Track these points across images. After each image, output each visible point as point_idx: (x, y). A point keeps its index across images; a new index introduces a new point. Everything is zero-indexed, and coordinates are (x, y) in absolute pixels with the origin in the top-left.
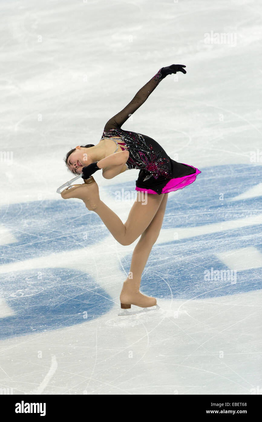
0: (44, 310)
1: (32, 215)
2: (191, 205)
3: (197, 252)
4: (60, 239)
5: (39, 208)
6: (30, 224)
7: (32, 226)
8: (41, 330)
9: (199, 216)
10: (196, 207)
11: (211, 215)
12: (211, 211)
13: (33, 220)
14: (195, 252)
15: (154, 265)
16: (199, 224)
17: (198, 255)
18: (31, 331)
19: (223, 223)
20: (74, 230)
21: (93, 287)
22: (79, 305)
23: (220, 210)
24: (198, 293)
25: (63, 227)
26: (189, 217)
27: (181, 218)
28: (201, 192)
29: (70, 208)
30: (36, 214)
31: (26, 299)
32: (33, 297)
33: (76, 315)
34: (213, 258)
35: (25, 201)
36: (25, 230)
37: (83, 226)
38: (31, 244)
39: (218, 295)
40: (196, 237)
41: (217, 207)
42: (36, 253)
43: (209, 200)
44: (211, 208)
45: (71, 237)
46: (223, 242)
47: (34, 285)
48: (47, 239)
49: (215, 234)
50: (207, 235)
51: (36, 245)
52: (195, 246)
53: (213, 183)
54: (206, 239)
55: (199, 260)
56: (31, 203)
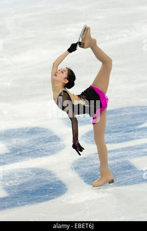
0: (26, 193)
1: (19, 136)
2: (114, 130)
3: (118, 158)
4: (35, 151)
5: (23, 132)
6: (17, 141)
7: (18, 142)
8: (24, 205)
9: (119, 137)
10: (117, 132)
11: (126, 136)
12: (126, 134)
13: (19, 139)
14: (116, 158)
15: (91, 166)
16: (119, 142)
17: (118, 160)
18: (18, 206)
19: (133, 141)
20: (44, 145)
21: (55, 179)
22: (47, 190)
23: (131, 133)
24: (118, 183)
25: (37, 143)
26: (113, 138)
27: (108, 138)
28: (120, 122)
29: (41, 132)
30: (21, 135)
31: (15, 186)
32: (19, 185)
33: (45, 196)
34: (127, 162)
35: (14, 128)
36: (15, 145)
37: (49, 143)
38: (18, 153)
39: (130, 184)
40: (117, 150)
41: (129, 131)
42: (21, 159)
43: (125, 127)
44: (126, 132)
45: (42, 149)
46: (133, 152)
47: (20, 178)
48: (27, 150)
49: (128, 147)
50: (123, 148)
51: (21, 154)
52: (116, 155)
53: (127, 117)
54: (123, 151)
55: (118, 163)
56: (18, 129)
